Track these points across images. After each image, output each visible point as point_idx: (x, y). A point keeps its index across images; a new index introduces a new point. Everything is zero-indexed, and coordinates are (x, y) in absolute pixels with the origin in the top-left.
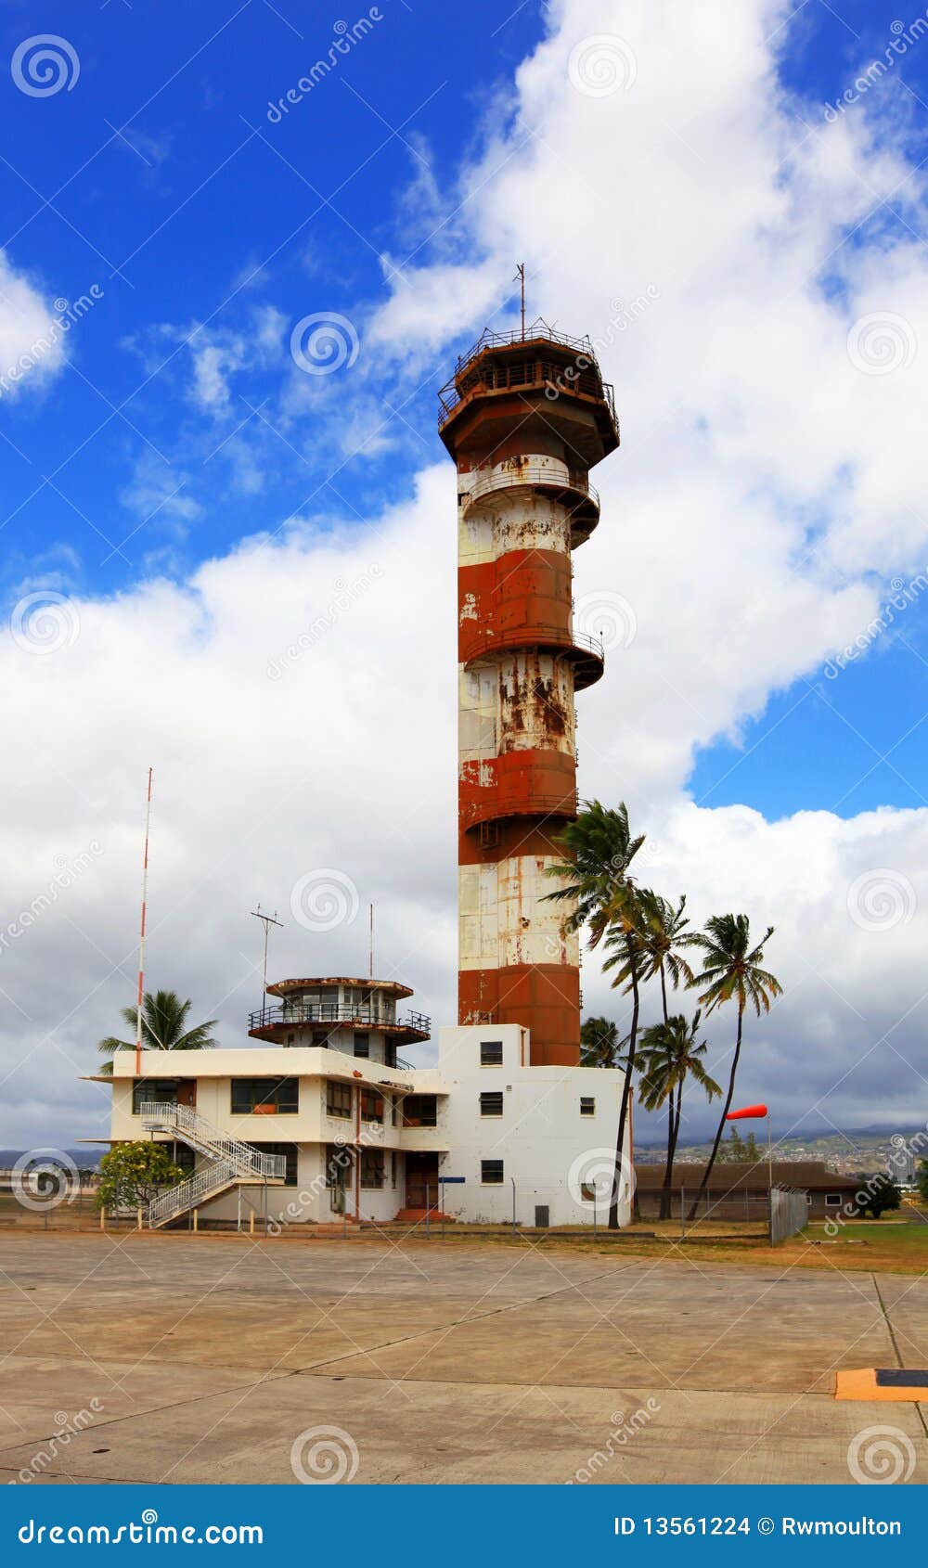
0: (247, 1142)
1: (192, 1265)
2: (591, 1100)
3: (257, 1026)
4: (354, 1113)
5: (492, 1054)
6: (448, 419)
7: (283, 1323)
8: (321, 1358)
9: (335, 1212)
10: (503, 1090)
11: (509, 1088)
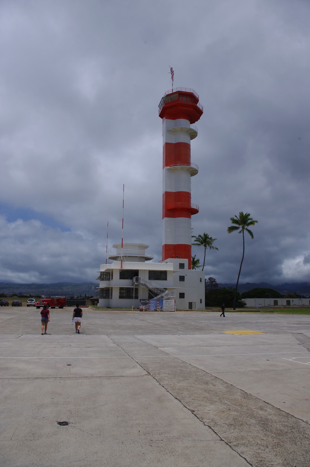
2: (201, 279)
10: (185, 275)
11: (186, 275)
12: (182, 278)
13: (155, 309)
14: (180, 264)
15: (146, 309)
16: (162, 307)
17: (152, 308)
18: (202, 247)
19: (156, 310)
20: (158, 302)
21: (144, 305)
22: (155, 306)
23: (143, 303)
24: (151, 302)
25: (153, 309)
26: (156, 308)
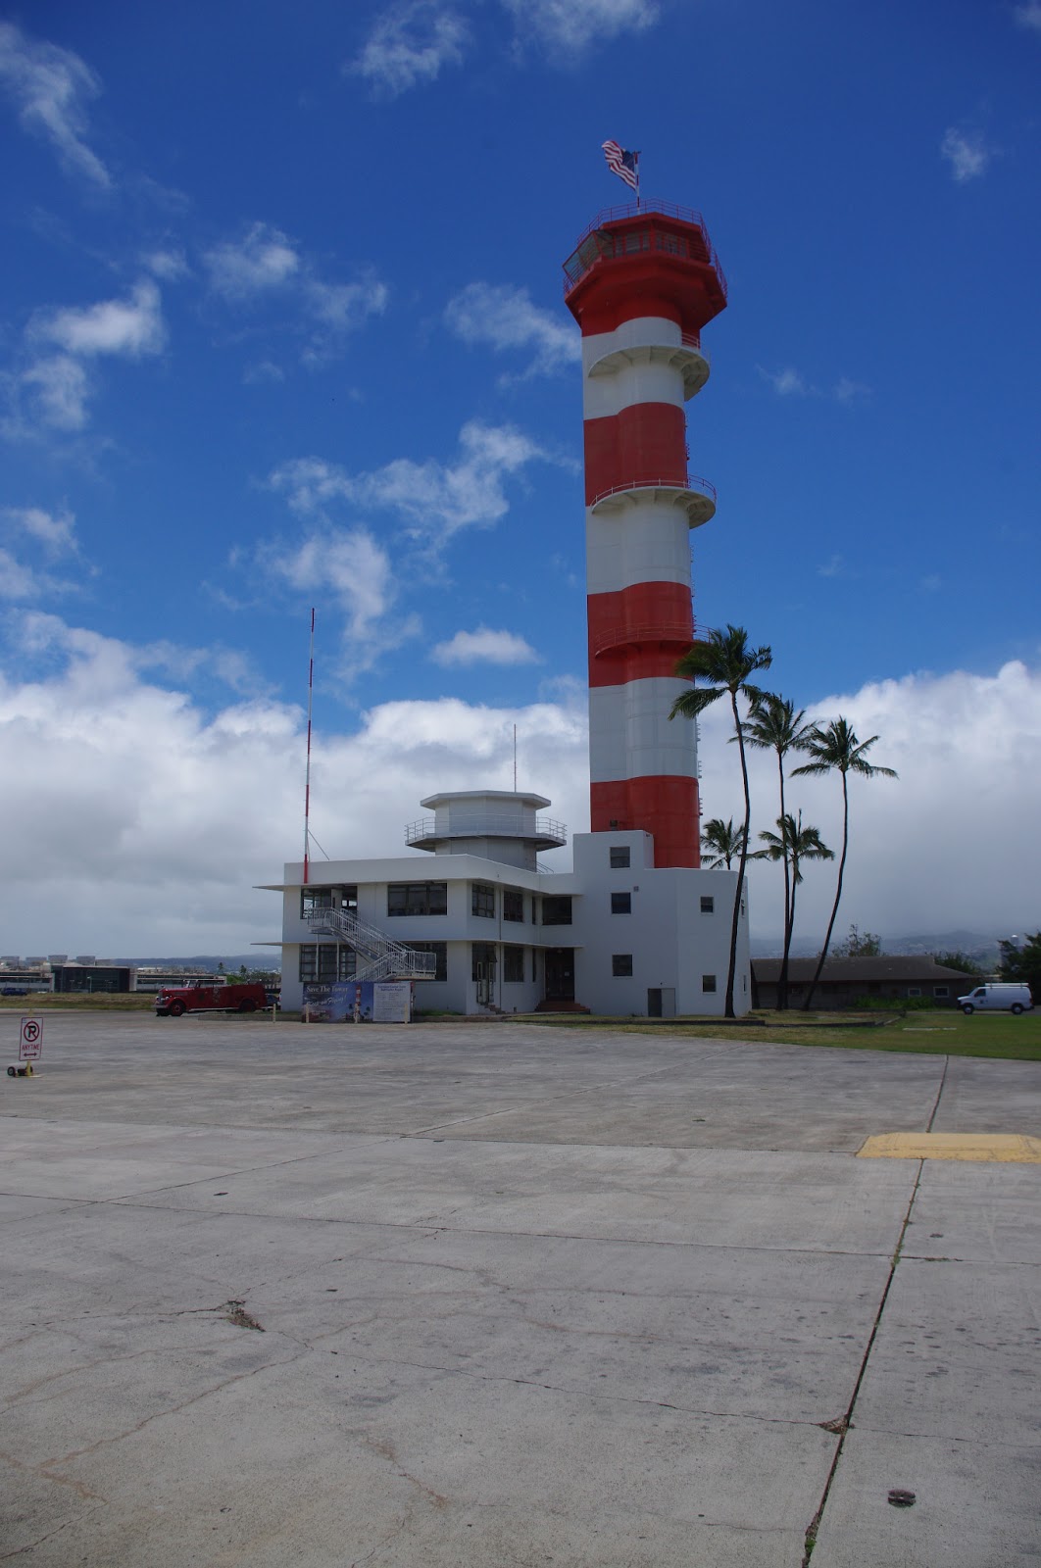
0: (403, 942)
1: (346, 1052)
2: (710, 900)
3: (412, 836)
4: (497, 916)
5: (620, 858)
6: (572, 288)
7: (410, 1098)
8: (430, 1125)
9: (482, 1004)
10: (631, 891)
11: (636, 889)
12: (621, 904)
13: (347, 1016)
14: (629, 848)
15: (321, 1014)
16: (368, 1009)
17: (340, 1012)
18: (835, 770)
19: (349, 1020)
20: (358, 991)
21: (315, 1001)
22: (348, 1006)
23: (314, 994)
24: (336, 990)
25: (342, 1016)
26: (349, 1012)
